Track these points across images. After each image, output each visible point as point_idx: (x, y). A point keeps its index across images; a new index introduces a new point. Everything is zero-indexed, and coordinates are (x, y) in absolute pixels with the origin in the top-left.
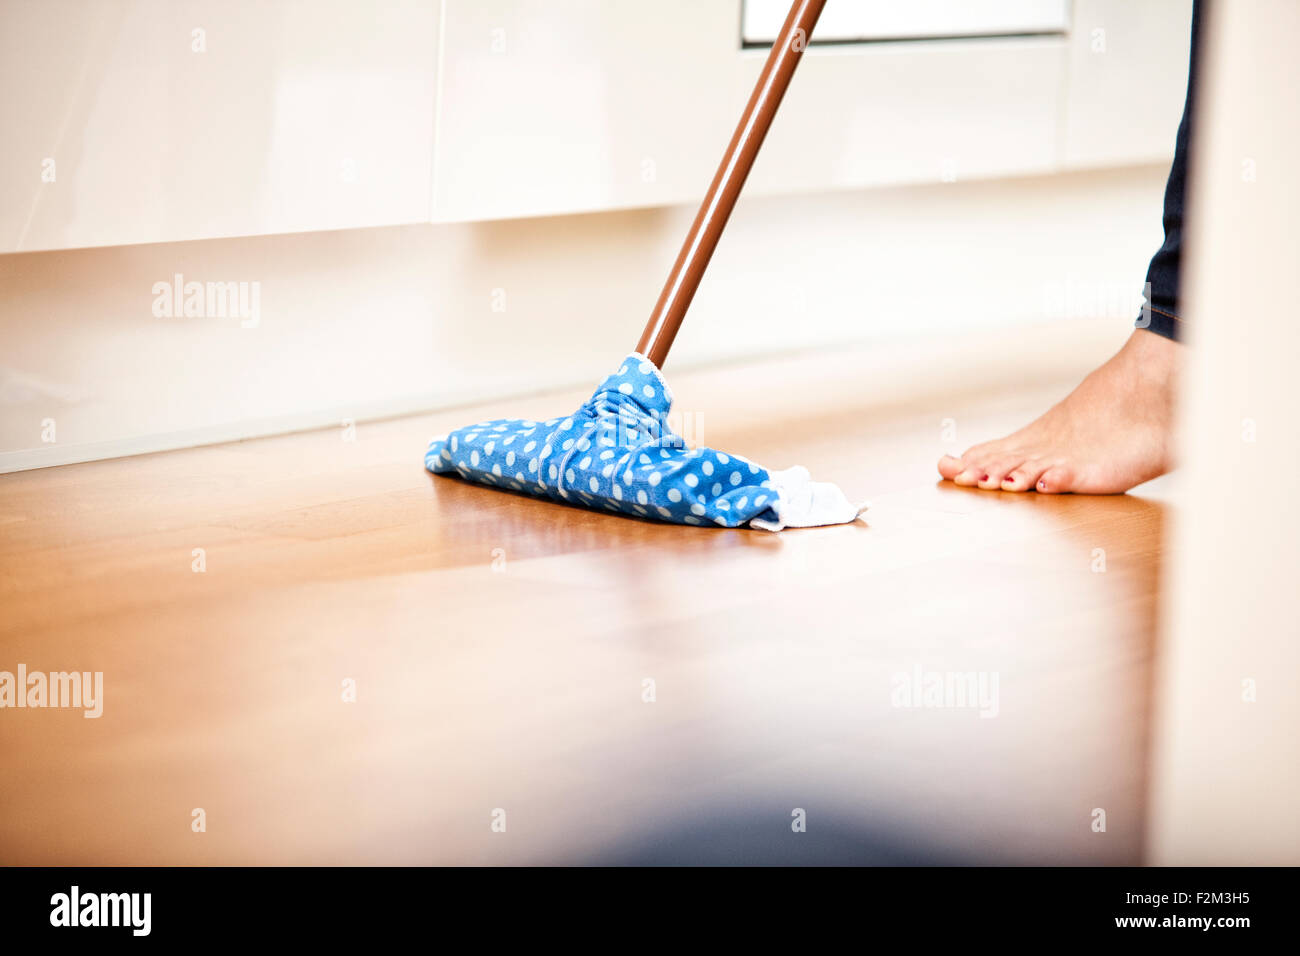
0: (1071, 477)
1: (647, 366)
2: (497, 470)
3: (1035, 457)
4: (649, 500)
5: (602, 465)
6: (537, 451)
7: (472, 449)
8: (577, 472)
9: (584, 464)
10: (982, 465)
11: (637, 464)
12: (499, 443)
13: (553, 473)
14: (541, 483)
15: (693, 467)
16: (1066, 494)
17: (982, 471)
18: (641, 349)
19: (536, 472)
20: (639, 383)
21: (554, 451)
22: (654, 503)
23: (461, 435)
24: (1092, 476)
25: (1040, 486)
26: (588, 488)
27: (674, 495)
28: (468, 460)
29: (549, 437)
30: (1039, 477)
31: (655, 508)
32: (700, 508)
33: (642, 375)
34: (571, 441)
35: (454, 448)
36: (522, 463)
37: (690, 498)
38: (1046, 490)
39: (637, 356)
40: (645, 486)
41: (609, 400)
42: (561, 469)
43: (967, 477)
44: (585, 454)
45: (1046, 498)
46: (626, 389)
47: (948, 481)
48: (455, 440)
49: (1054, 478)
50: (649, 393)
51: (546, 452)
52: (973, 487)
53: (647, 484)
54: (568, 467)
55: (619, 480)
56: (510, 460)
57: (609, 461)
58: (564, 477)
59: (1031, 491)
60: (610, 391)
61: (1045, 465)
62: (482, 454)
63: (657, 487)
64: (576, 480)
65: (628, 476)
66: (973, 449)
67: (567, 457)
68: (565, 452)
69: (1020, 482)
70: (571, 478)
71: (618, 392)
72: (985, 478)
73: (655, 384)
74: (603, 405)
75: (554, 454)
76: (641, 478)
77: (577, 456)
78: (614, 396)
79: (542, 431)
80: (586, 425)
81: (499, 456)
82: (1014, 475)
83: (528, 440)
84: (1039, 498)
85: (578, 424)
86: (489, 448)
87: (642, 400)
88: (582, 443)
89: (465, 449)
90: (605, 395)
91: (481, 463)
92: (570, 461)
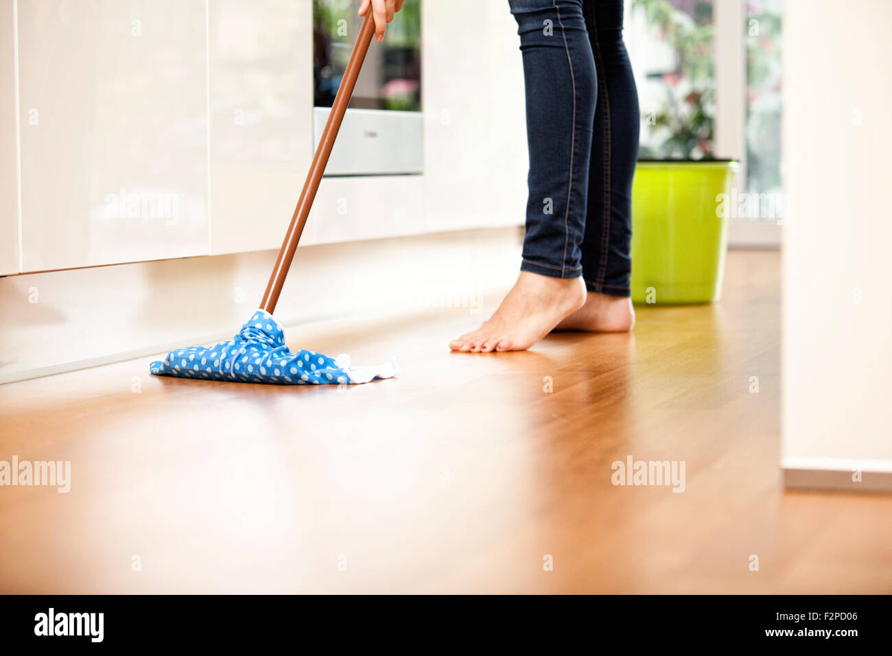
0: (511, 344)
1: (267, 315)
2: (196, 368)
3: (493, 336)
4: (281, 373)
5: (254, 359)
6: (218, 356)
7: (181, 359)
8: (241, 364)
9: (245, 360)
10: (471, 341)
11: (272, 358)
12: (197, 355)
13: (227, 366)
14: (221, 372)
15: (300, 357)
16: (510, 351)
17: (472, 344)
18: (262, 307)
19: (219, 366)
20: (265, 322)
21: (227, 356)
22: (283, 375)
23: (176, 353)
24: (518, 343)
25: (498, 349)
26: (247, 371)
27: (294, 370)
28: (180, 365)
29: (223, 350)
30: (497, 345)
31: (283, 378)
32: (306, 376)
33: (265, 320)
34: (236, 350)
35: (172, 359)
36: (210, 363)
37: (301, 372)
38: (501, 350)
39: (261, 310)
40: (279, 367)
41: (250, 331)
42: (232, 364)
43: (466, 348)
44: (244, 355)
45: (501, 354)
46: (259, 326)
47: (455, 350)
48: (172, 356)
49: (504, 344)
50: (269, 328)
51: (223, 356)
52: (469, 352)
53: (280, 366)
54: (235, 362)
55: (264, 365)
56: (204, 362)
57: (258, 357)
58: (234, 367)
59: (494, 351)
60: (250, 327)
61: (499, 339)
62: (188, 360)
63: (285, 367)
64: (240, 368)
65: (269, 363)
66: (464, 336)
67: (235, 357)
68: (233, 356)
69: (489, 348)
70: (237, 367)
71: (254, 328)
72: (474, 348)
73: (272, 323)
74: (249, 333)
75: (227, 357)
76: (276, 364)
77: (240, 356)
78: (253, 330)
79: (219, 348)
80: (241, 343)
81: (197, 361)
82: (486, 345)
83: (212, 352)
84: (498, 354)
85: (237, 342)
86: (192, 357)
87: (266, 331)
88: (242, 350)
89: (178, 359)
90: (248, 329)
91: (187, 365)
92: (237, 359)
